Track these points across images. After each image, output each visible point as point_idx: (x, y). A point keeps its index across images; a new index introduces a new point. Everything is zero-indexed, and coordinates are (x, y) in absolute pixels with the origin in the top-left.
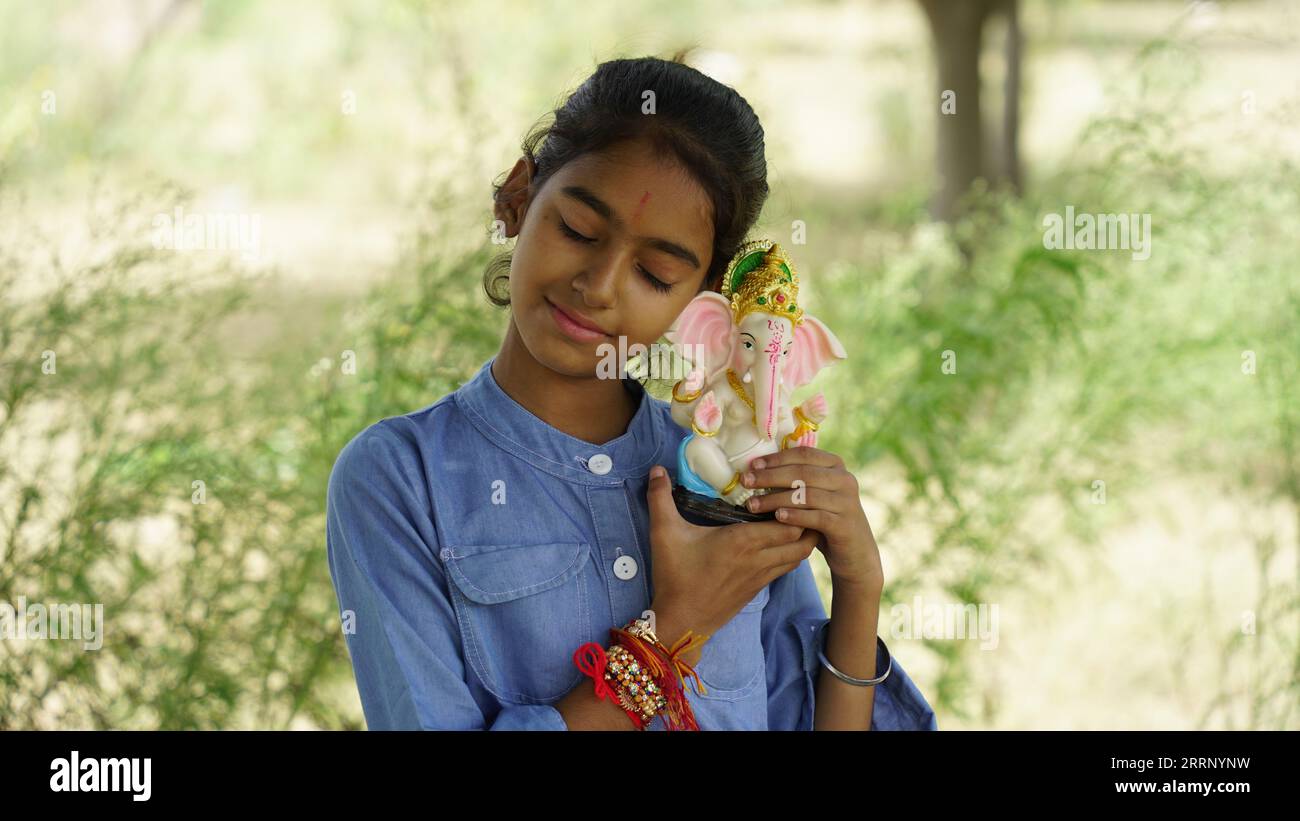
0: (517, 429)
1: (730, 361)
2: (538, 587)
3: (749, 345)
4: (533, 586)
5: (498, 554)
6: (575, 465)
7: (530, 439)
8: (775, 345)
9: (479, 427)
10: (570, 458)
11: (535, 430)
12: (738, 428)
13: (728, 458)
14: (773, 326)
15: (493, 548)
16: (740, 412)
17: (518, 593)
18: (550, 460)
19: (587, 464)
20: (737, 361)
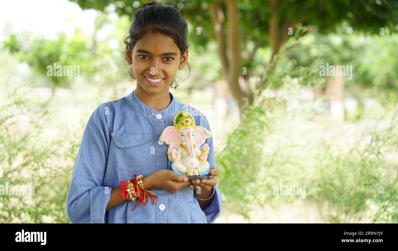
0: (139, 106)
1: (180, 142)
2: (136, 145)
3: (183, 136)
4: (134, 144)
5: (126, 136)
6: (152, 116)
7: (142, 109)
8: (189, 134)
9: (130, 105)
10: (151, 114)
11: (143, 107)
12: (185, 157)
13: (184, 165)
14: (187, 129)
15: (125, 134)
16: (185, 153)
17: (130, 146)
18: (146, 114)
19: (155, 116)
20: (181, 141)
